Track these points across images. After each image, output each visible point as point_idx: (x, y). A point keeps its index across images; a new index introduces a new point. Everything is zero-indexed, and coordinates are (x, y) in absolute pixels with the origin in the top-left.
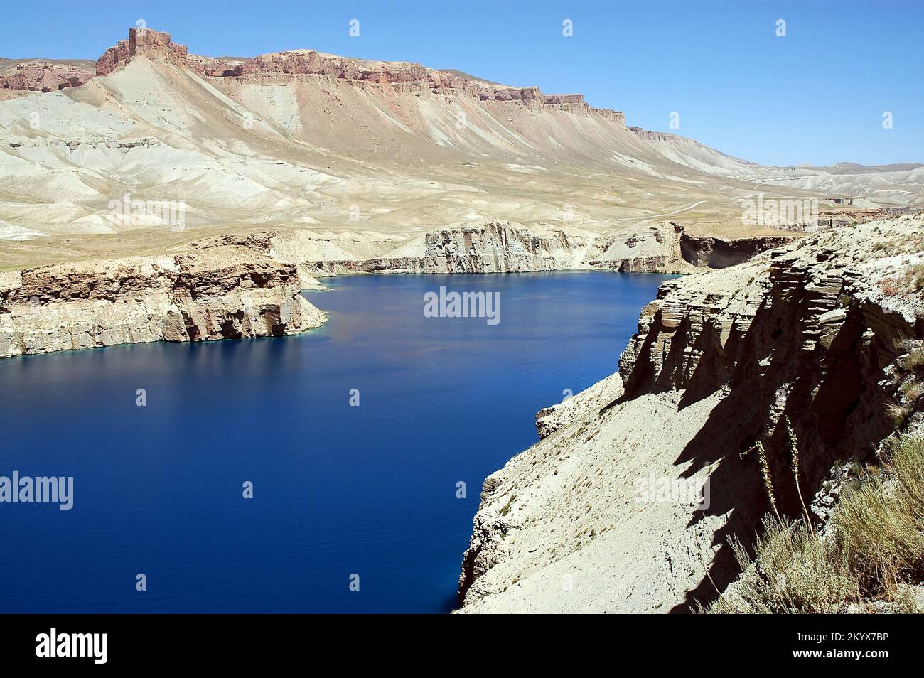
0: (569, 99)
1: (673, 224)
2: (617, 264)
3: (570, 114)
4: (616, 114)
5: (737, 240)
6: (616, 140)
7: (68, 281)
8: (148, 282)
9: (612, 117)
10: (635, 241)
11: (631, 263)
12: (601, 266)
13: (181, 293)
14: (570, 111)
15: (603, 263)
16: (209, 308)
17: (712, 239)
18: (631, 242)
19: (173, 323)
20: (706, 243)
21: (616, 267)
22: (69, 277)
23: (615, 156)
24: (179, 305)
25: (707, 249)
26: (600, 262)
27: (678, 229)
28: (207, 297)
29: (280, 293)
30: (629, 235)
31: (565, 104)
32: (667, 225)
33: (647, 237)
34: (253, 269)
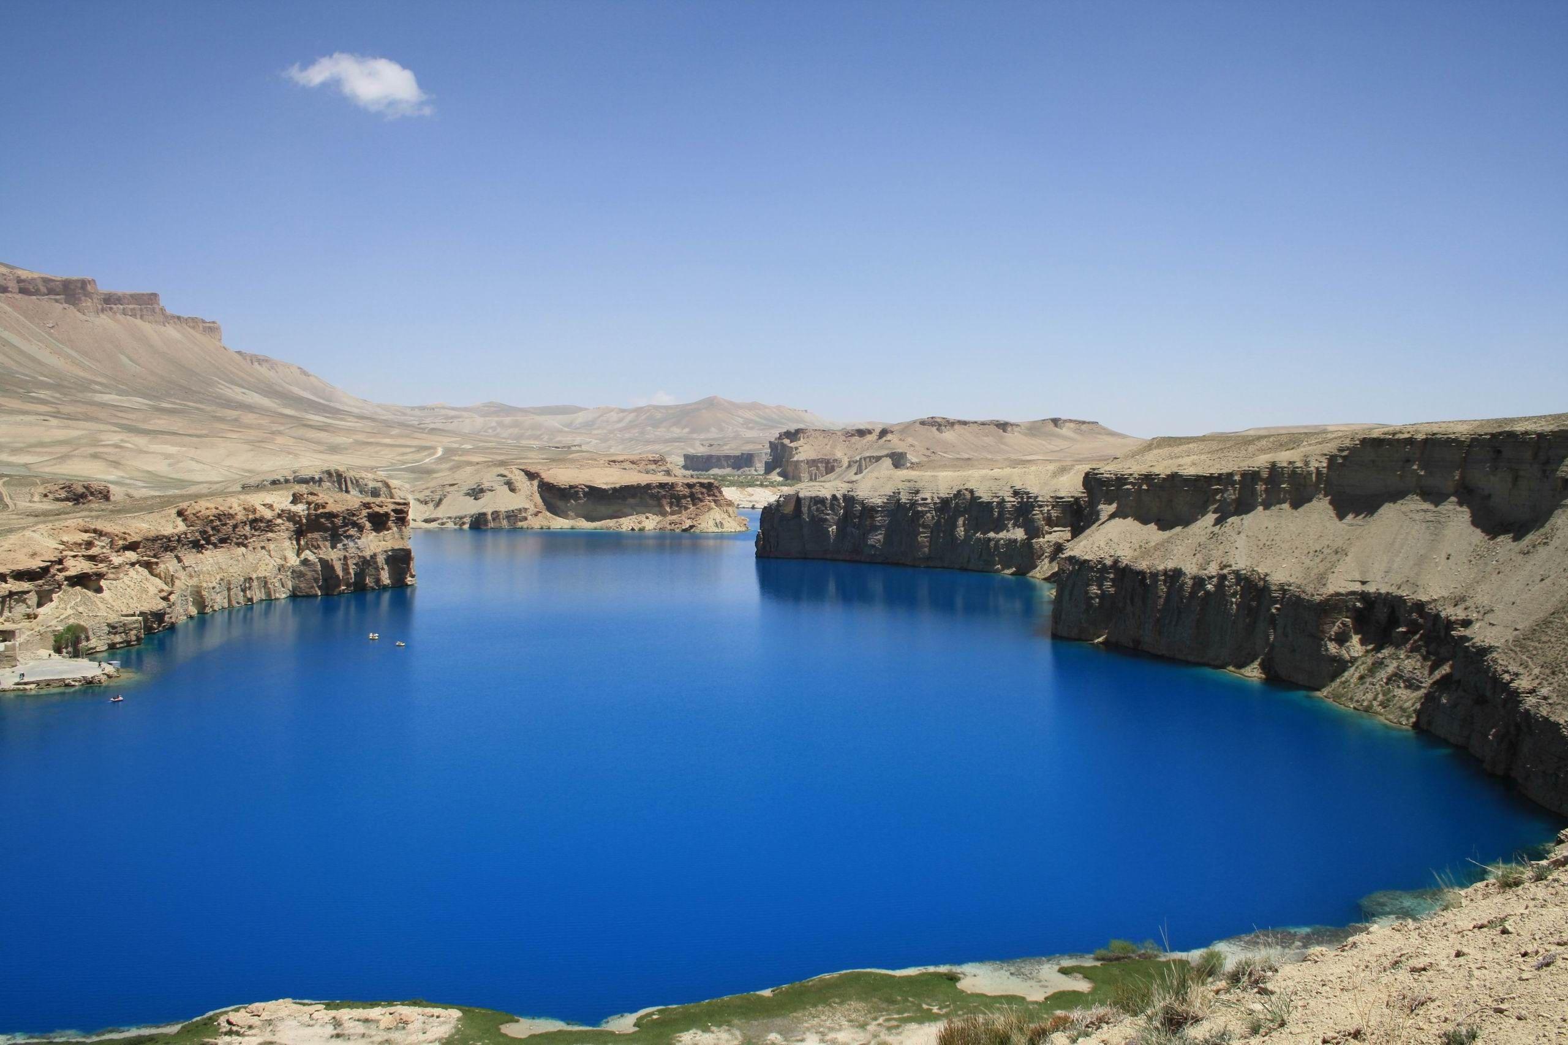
0: (137, 298)
1: (523, 470)
2: (465, 520)
3: (138, 322)
4: (208, 325)
5: (618, 486)
6: (213, 362)
7: (218, 523)
8: (270, 526)
9: (201, 328)
10: (482, 491)
11: (490, 517)
12: (443, 524)
13: (318, 537)
14: (138, 316)
15: (445, 520)
16: (347, 554)
17: (583, 487)
18: (476, 493)
19: (309, 573)
20: (578, 491)
21: (464, 523)
22: (218, 517)
23: (220, 386)
24: (315, 551)
25: (580, 498)
26: (438, 519)
27: (531, 476)
28: (346, 542)
29: (397, 536)
30: (472, 484)
31: (131, 306)
32: (517, 472)
33: (496, 486)
34: (370, 508)
